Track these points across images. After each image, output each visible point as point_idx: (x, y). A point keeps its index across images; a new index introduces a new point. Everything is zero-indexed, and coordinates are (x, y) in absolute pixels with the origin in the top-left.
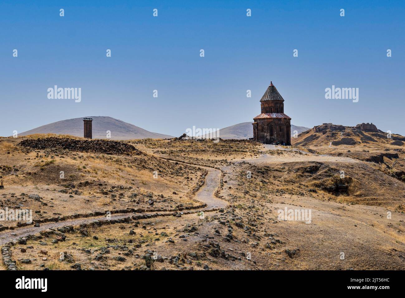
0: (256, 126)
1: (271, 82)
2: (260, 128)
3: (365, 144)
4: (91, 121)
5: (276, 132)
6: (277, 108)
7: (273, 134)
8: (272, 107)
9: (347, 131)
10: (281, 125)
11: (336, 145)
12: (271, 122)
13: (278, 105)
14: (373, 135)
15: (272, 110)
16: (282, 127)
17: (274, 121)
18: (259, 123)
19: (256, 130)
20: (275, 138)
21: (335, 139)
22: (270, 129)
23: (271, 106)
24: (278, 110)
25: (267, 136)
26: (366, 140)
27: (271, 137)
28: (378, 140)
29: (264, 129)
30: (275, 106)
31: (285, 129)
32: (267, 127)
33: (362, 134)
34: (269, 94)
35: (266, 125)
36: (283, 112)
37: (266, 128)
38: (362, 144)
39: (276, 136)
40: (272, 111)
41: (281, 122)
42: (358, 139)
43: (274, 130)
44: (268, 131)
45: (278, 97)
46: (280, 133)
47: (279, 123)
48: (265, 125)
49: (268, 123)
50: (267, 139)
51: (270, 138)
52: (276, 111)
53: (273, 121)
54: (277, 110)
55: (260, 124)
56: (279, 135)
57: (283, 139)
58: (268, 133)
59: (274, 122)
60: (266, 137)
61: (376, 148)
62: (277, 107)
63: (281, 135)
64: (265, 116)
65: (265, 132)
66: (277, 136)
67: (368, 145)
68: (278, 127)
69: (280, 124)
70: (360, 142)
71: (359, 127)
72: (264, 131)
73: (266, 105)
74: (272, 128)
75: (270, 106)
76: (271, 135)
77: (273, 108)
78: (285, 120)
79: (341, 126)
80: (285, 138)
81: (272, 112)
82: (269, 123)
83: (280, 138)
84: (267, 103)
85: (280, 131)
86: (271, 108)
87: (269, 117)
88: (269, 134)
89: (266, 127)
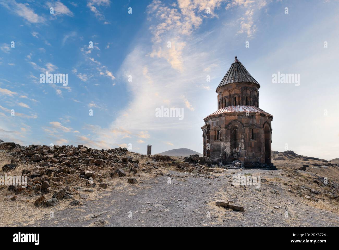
0: (206, 130)
1: (236, 57)
2: (212, 133)
3: (290, 160)
4: (151, 146)
5: (243, 141)
6: (247, 98)
7: (239, 144)
8: (237, 94)
9: (280, 154)
10: (254, 127)
11: (275, 160)
12: (234, 121)
13: (248, 92)
14: (293, 156)
15: (237, 100)
16: (256, 131)
17: (239, 118)
18: (211, 124)
19: (206, 137)
20: (242, 152)
21: (275, 157)
22: (231, 135)
23: (235, 94)
24: (249, 100)
25: (225, 147)
26: (290, 158)
27: (234, 150)
28: (296, 158)
29: (219, 136)
30: (242, 93)
31: (263, 136)
32: (226, 131)
33: (288, 155)
34: (231, 75)
35: (224, 126)
36: (258, 106)
37: (224, 133)
38: (288, 160)
39: (243, 147)
40: (237, 103)
41: (253, 121)
42: (286, 158)
43: (240, 136)
44: (226, 138)
45: (249, 78)
46: (253, 142)
47: (251, 122)
48: (222, 126)
49: (227, 124)
50: (225, 154)
51: (232, 152)
52: (245, 102)
53: (237, 119)
54: (247, 101)
55: (212, 127)
56: (251, 145)
57: (258, 154)
58: (226, 142)
59: (239, 120)
60: (223, 150)
61: (296, 162)
62: (247, 94)
63: (253, 146)
64: (223, 111)
65: (221, 140)
66: (245, 149)
67: (291, 160)
68: (247, 130)
69: (253, 125)
70: (287, 159)
71: (286, 152)
72: (219, 138)
73: (226, 94)
74: (236, 132)
75: (233, 93)
76: (234, 145)
77: (239, 96)
78: (263, 118)
79: (277, 152)
80: (262, 153)
81: (236, 105)
82: (230, 124)
83: (252, 152)
84: (227, 90)
85: (253, 139)
86: (235, 98)
87: (229, 111)
88: (229, 144)
89: (223, 130)
